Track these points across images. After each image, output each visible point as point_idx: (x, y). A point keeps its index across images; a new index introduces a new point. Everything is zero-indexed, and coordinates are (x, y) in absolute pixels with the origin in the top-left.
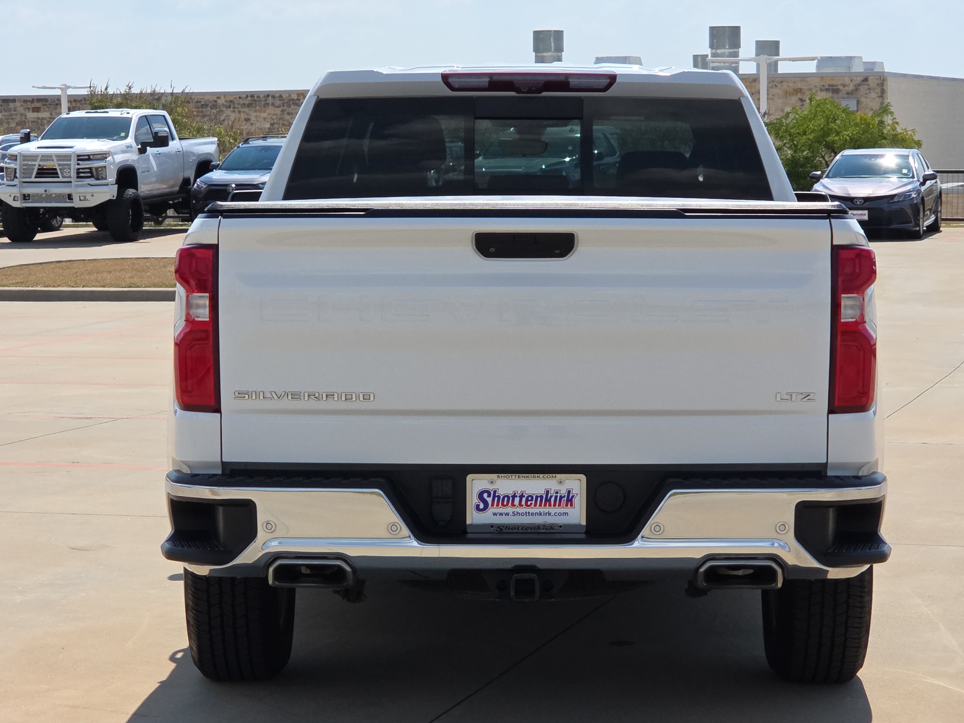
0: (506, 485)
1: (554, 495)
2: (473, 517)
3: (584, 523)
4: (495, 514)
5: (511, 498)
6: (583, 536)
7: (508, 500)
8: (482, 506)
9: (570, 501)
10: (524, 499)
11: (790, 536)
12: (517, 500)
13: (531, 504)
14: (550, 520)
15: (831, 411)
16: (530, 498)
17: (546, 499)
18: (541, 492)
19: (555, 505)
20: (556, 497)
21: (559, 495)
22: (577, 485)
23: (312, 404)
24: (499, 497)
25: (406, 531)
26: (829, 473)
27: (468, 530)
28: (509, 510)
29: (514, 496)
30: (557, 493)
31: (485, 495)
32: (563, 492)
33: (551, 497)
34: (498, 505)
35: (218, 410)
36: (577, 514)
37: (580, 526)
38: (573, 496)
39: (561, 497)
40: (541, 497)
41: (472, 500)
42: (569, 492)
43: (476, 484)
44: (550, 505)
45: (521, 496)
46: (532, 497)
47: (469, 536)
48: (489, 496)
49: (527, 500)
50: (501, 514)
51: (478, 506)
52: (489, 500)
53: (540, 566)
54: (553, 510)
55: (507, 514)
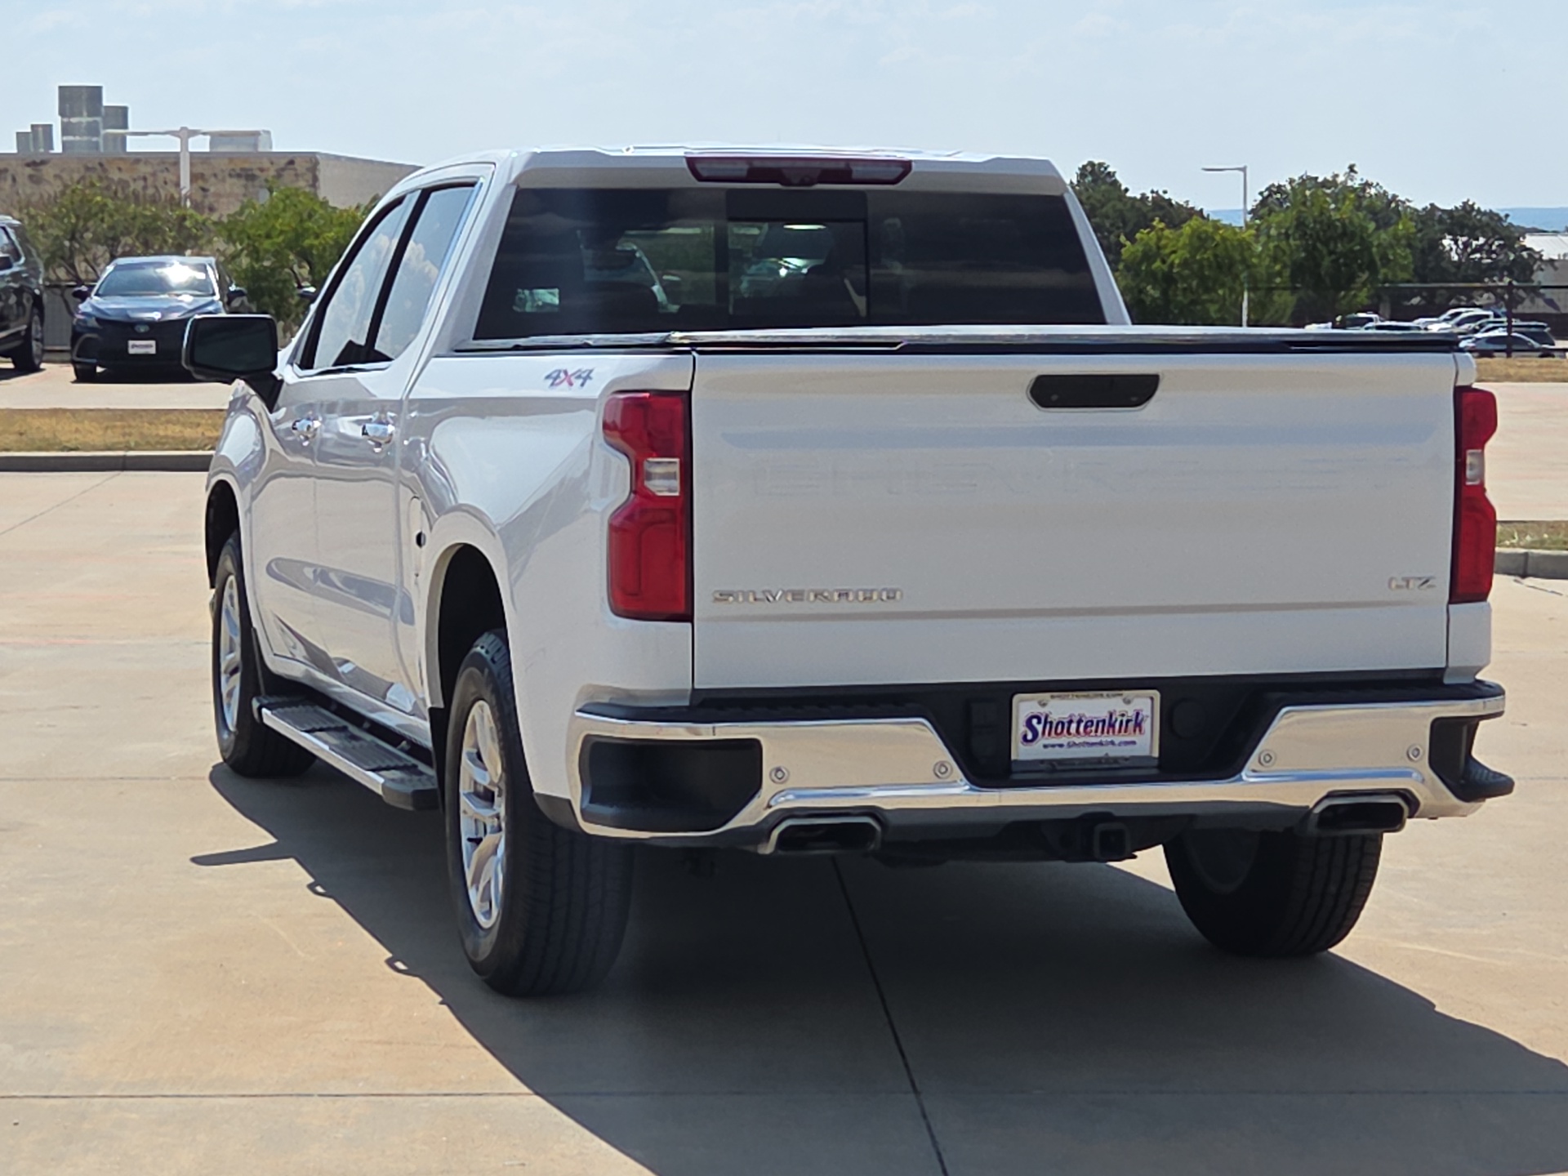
0: (1060, 707)
1: (1119, 719)
2: (1020, 752)
3: (1156, 754)
4: (1045, 746)
5: (1066, 725)
6: (1154, 771)
7: (1063, 726)
8: (1030, 737)
9: (1138, 725)
10: (1082, 725)
11: (1423, 764)
12: (1074, 726)
13: (1091, 731)
14: (1114, 752)
15: (1451, 601)
16: (1089, 724)
17: (1108, 724)
18: (1104, 715)
19: (1120, 731)
20: (1121, 722)
21: (1125, 719)
22: (1146, 704)
23: (821, 607)
24: (1051, 723)
25: (957, 773)
26: (1447, 681)
27: (1014, 768)
28: (1064, 740)
29: (1070, 722)
30: (1123, 715)
31: (1035, 721)
32: (1131, 714)
33: (1116, 720)
34: (1049, 734)
35: (688, 617)
36: (1146, 744)
37: (1149, 758)
38: (1142, 720)
39: (1128, 721)
40: (1104, 721)
41: (1019, 728)
42: (1138, 714)
43: (1024, 707)
44: (1114, 732)
45: (1079, 722)
46: (1092, 722)
47: (1016, 777)
48: (1039, 722)
49: (1086, 727)
50: (1053, 746)
51: (1025, 738)
52: (1040, 728)
53: (1117, 813)
54: (1117, 739)
55: (1061, 746)
